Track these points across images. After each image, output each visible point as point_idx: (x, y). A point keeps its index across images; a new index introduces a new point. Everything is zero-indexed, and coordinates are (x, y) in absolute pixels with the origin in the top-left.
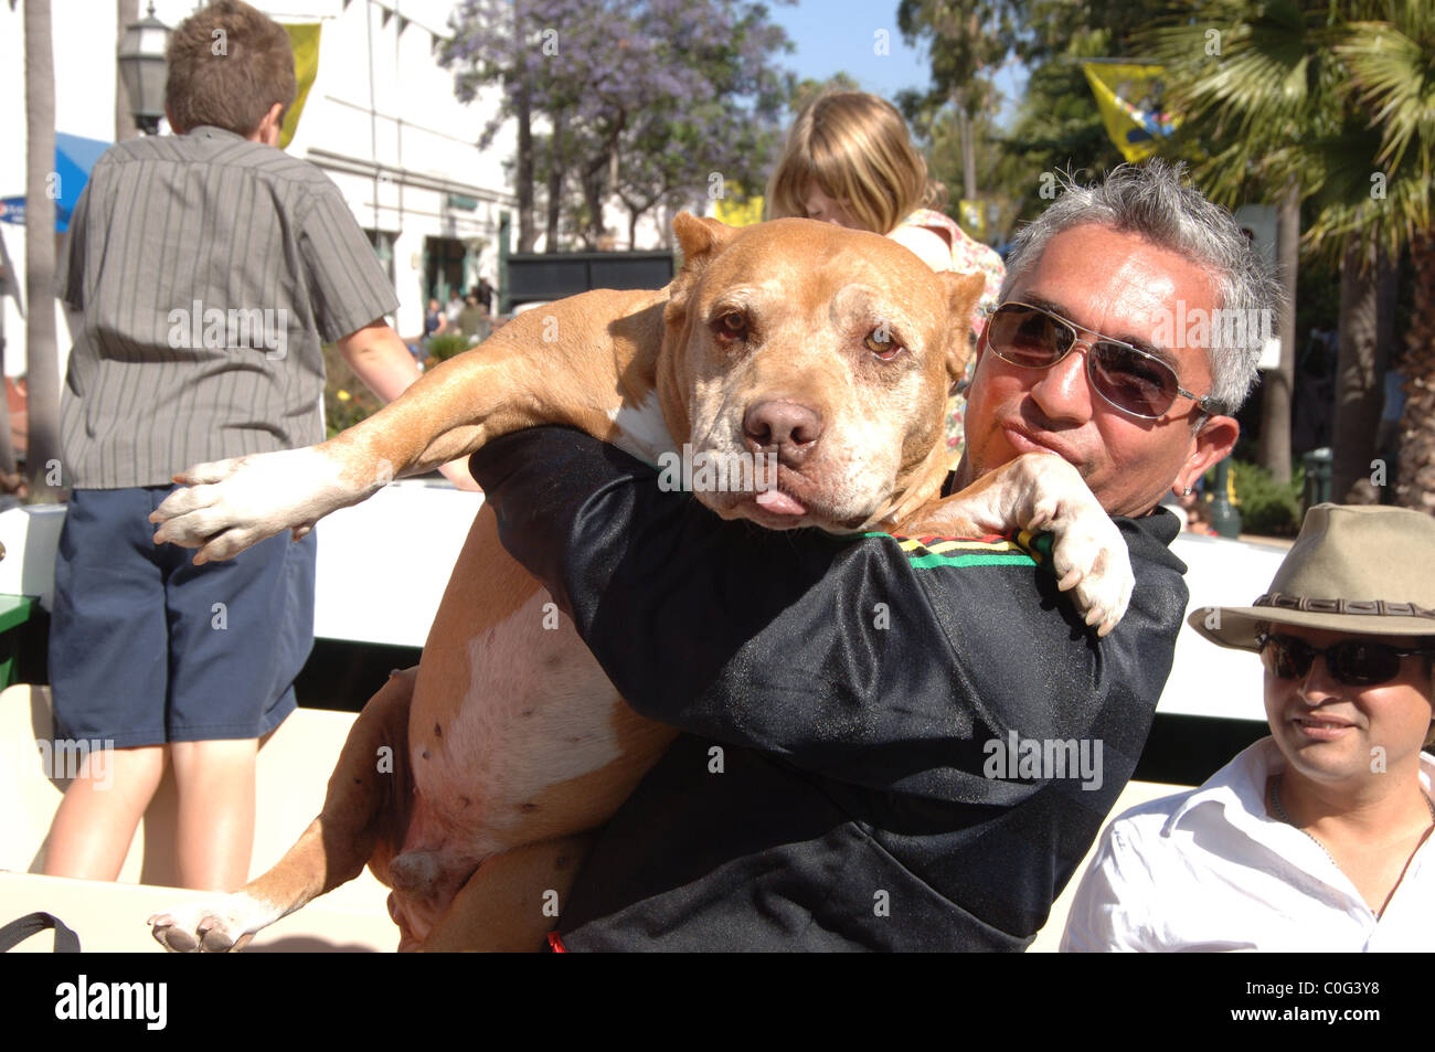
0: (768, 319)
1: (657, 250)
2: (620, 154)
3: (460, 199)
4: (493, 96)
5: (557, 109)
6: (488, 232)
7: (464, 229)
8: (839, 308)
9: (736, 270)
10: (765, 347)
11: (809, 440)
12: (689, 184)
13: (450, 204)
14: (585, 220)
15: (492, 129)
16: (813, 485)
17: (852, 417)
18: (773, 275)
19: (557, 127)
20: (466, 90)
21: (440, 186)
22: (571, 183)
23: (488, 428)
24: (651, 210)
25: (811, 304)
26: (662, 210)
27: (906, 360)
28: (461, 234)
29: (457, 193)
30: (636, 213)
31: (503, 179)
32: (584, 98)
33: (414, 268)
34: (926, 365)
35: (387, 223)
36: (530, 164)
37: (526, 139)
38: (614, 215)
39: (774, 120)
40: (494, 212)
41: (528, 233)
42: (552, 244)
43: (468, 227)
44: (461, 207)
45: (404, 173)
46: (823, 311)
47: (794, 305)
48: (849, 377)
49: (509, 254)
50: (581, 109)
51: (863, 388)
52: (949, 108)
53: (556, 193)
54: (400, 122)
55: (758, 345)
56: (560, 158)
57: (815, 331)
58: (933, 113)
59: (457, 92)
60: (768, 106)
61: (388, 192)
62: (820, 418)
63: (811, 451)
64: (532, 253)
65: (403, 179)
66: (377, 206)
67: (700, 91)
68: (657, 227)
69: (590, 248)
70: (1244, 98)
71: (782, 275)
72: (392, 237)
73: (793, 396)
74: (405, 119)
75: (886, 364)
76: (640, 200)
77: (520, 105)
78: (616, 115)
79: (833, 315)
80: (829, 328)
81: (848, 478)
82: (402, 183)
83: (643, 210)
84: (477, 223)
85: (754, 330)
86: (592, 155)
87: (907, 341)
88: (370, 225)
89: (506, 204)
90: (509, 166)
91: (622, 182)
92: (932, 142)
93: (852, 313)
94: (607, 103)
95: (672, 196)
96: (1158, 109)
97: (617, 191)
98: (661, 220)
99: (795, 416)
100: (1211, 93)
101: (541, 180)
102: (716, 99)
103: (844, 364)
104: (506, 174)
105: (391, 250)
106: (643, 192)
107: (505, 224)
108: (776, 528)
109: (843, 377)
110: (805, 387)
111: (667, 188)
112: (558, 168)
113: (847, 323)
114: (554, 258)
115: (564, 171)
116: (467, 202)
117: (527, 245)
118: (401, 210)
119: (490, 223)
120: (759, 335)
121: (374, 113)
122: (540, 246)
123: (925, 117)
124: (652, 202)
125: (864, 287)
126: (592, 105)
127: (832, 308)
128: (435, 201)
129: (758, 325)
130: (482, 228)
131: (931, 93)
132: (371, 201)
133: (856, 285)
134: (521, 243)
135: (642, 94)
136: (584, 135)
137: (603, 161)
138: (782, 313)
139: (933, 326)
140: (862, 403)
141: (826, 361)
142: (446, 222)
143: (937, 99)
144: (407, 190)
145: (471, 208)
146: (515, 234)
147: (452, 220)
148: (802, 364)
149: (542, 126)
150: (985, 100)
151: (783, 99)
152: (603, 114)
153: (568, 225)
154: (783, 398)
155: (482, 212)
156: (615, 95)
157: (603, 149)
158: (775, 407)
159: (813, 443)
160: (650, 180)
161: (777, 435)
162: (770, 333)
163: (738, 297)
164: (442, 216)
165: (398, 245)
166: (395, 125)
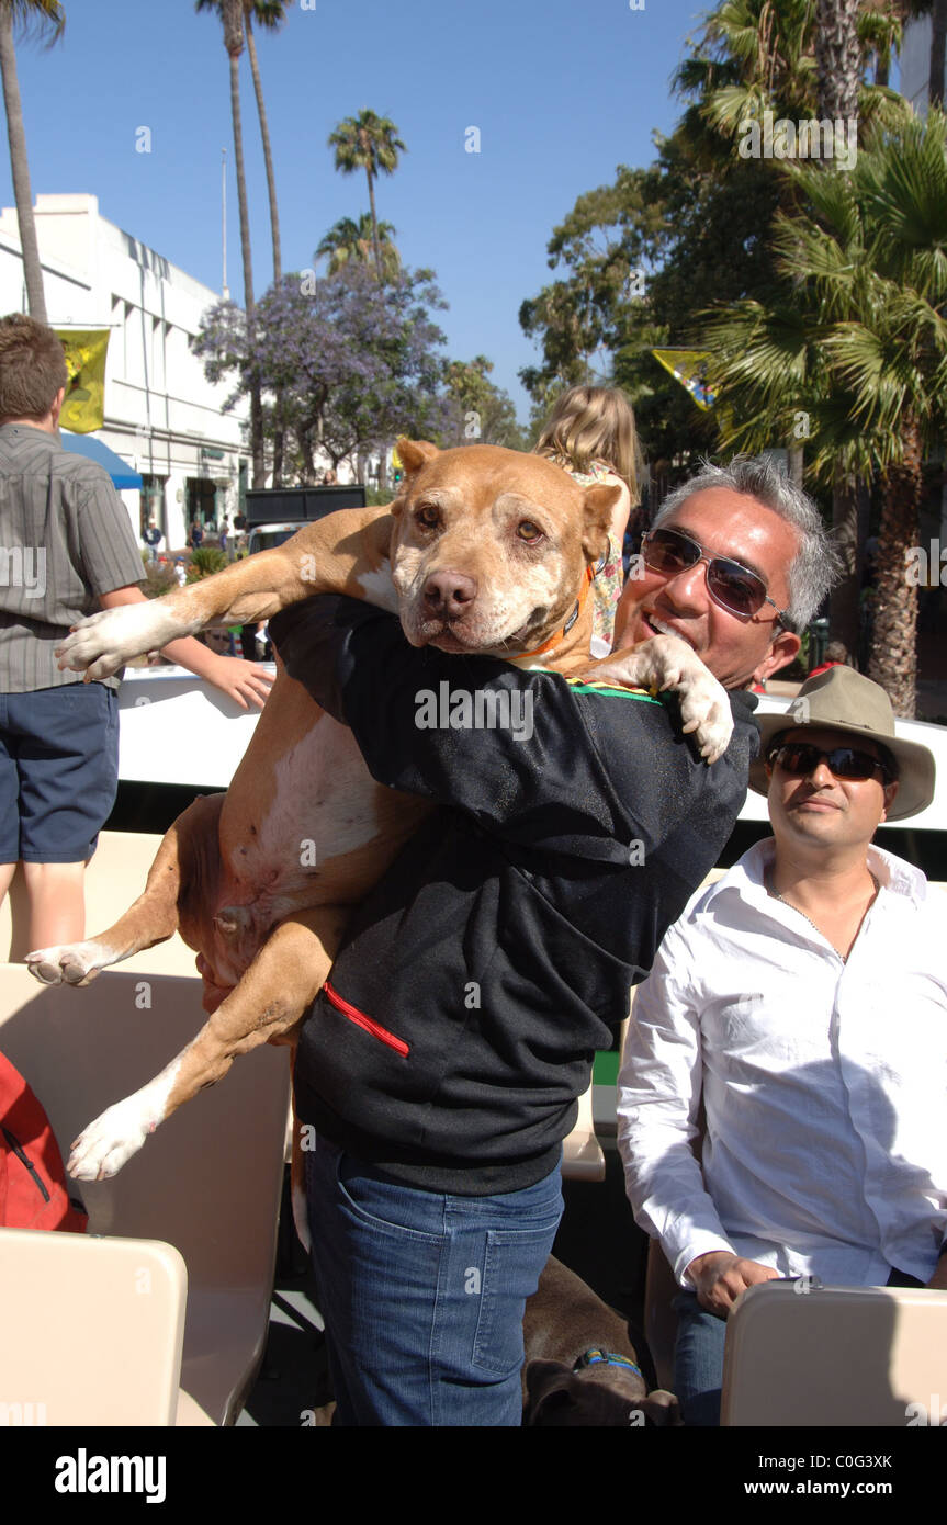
0: (450, 514)
1: (353, 485)
2: (323, 416)
3: (210, 450)
4: (232, 378)
5: (278, 387)
6: (231, 474)
7: (214, 472)
8: (498, 510)
9: (432, 480)
10: (446, 534)
11: (467, 600)
12: (374, 437)
13: (204, 455)
14: (301, 463)
15: (234, 399)
16: (467, 630)
17: (503, 584)
18: (455, 485)
19: (279, 398)
20: (213, 373)
21: (197, 442)
22: (290, 439)
23: (281, 597)
24: (347, 456)
25: (480, 506)
26: (355, 455)
27: (545, 543)
28: (212, 476)
29: (207, 447)
30: (336, 459)
31: (241, 436)
32: (298, 378)
33: (179, 502)
34: (561, 546)
35: (160, 470)
36: (260, 426)
37: (257, 408)
38: (321, 461)
39: (432, 392)
40: (236, 459)
41: (260, 474)
42: (277, 483)
43: (216, 472)
44: (212, 457)
45: (171, 433)
46: (487, 511)
47: (469, 507)
48: (504, 556)
49: (247, 490)
50: (296, 386)
51: (514, 563)
52: (557, 380)
53: (279, 444)
54: (167, 397)
55: (442, 532)
56: (281, 420)
57: (481, 525)
58: (547, 384)
59: (207, 374)
60: (428, 383)
61: (160, 448)
62: (476, 583)
63: (468, 608)
64: (264, 489)
65: (170, 437)
66: (151, 458)
67: (381, 371)
68: (352, 467)
69: (304, 484)
70: (764, 375)
71: (461, 485)
72: (163, 479)
73: (458, 568)
74: (170, 395)
75: (531, 547)
76: (339, 450)
77: (252, 385)
78: (321, 389)
79: (493, 515)
80: (491, 523)
81: (493, 627)
82: (169, 441)
83: (342, 457)
84: (224, 467)
85: (442, 521)
86: (304, 418)
87: (547, 529)
88: (146, 470)
89: (243, 453)
90: (244, 426)
91: (326, 437)
92: (546, 404)
93: (507, 514)
94: (315, 381)
95: (362, 446)
96: (703, 383)
97: (323, 443)
98: (355, 462)
99: (457, 582)
100: (742, 372)
101: (269, 436)
102: (392, 378)
103: (501, 548)
104: (243, 432)
105: (163, 489)
106: (341, 445)
107: (243, 468)
108: (451, 652)
109: (498, 556)
110: (469, 562)
111: (359, 440)
112: (280, 429)
113: (503, 520)
114: (279, 490)
115: (285, 430)
116: (216, 453)
117: (259, 482)
118: (169, 460)
119: (233, 468)
120: (444, 525)
121: (148, 391)
122: (269, 484)
123: (541, 387)
124: (348, 451)
125: (515, 495)
126: (304, 383)
127: (493, 511)
128: (192, 453)
129: (444, 517)
130: (227, 471)
131: (544, 370)
132: (148, 454)
133: (510, 494)
134: (254, 482)
135: (339, 375)
136: (299, 403)
137: (314, 421)
138: (460, 511)
139: (566, 522)
140: (513, 574)
141: (487, 545)
142: (201, 467)
143: (549, 374)
144: (173, 446)
145: (219, 458)
146: (251, 475)
147: (206, 466)
148: (468, 546)
149: (269, 398)
150: (583, 374)
151: (439, 378)
152: (311, 389)
153: (288, 466)
154: (450, 569)
155: (226, 459)
156: (319, 375)
157: (311, 414)
158: (445, 575)
159: (469, 602)
160: (346, 435)
161: (444, 594)
162: (451, 524)
163: (432, 497)
164: (199, 464)
165: (168, 485)
166: (164, 399)
